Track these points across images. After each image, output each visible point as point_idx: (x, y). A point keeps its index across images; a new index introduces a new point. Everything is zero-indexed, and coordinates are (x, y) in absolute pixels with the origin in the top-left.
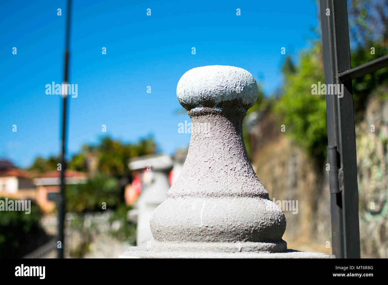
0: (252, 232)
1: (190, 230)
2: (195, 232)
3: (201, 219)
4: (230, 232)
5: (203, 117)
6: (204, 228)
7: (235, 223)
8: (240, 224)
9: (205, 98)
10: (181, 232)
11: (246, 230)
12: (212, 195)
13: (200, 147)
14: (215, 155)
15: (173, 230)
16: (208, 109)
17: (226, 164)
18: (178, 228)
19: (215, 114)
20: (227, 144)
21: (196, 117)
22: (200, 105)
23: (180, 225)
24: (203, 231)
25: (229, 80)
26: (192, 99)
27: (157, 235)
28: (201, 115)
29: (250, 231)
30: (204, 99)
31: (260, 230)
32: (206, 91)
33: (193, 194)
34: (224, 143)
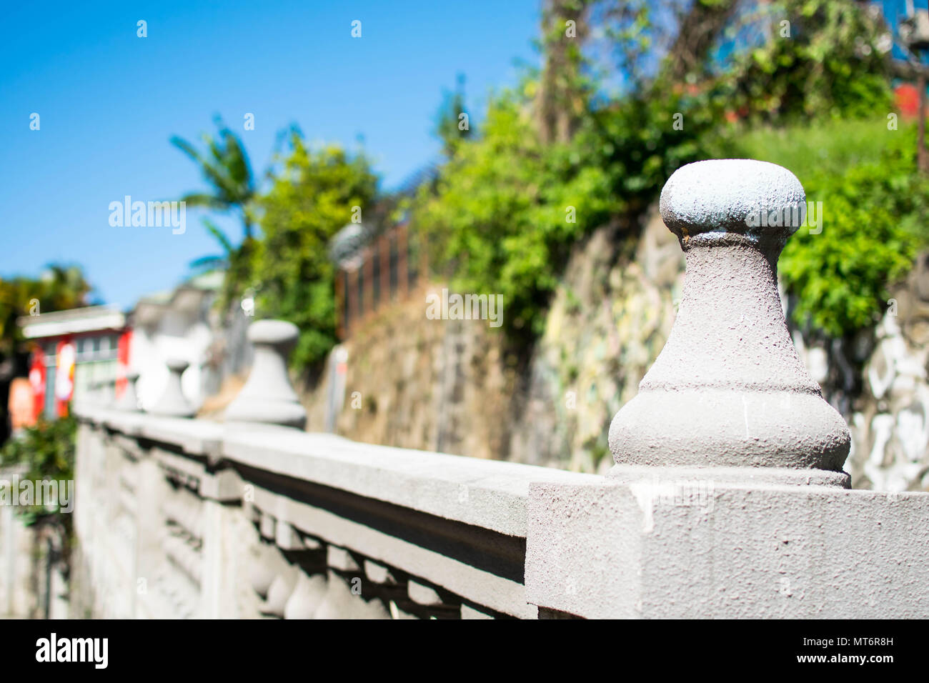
0: (822, 452)
1: (727, 445)
2: (735, 450)
3: (747, 427)
4: (793, 450)
5: (721, 249)
6: (752, 442)
7: (801, 436)
8: (807, 438)
9: (735, 216)
10: (708, 449)
11: (816, 449)
12: (752, 387)
13: (717, 303)
14: (746, 318)
15: (692, 444)
16: (734, 236)
17: (766, 335)
18: (702, 442)
19: (745, 245)
20: (763, 300)
21: (708, 248)
22: (721, 228)
23: (706, 437)
24: (750, 447)
25: (778, 188)
26: (708, 216)
27: (649, 454)
28: (719, 246)
29: (820, 451)
30: (733, 218)
31: (832, 449)
32: (740, 206)
33: (718, 384)
34: (760, 297)
